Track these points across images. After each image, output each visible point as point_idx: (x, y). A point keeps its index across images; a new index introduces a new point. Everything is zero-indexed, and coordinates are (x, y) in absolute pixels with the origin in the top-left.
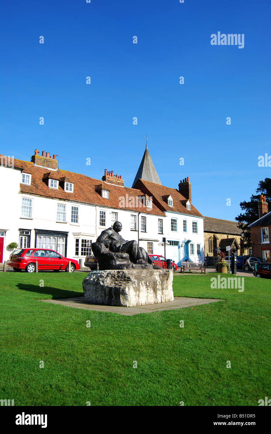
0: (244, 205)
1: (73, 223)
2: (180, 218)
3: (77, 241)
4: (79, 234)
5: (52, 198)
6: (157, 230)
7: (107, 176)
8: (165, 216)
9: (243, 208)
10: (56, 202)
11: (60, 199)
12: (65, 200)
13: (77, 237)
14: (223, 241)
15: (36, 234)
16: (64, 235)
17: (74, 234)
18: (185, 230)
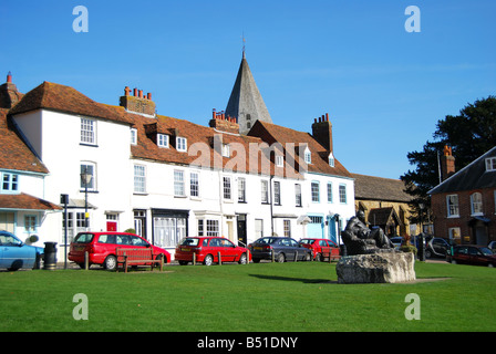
0: (414, 157)
1: (193, 197)
2: (323, 180)
3: (201, 222)
4: (203, 213)
5: (168, 162)
6: (294, 201)
7: (217, 120)
8: (304, 179)
9: (412, 162)
10: (172, 168)
11: (177, 164)
12: (182, 164)
13: (200, 217)
14: (373, 211)
15: (153, 215)
16: (184, 214)
17: (197, 213)
18: (330, 199)
